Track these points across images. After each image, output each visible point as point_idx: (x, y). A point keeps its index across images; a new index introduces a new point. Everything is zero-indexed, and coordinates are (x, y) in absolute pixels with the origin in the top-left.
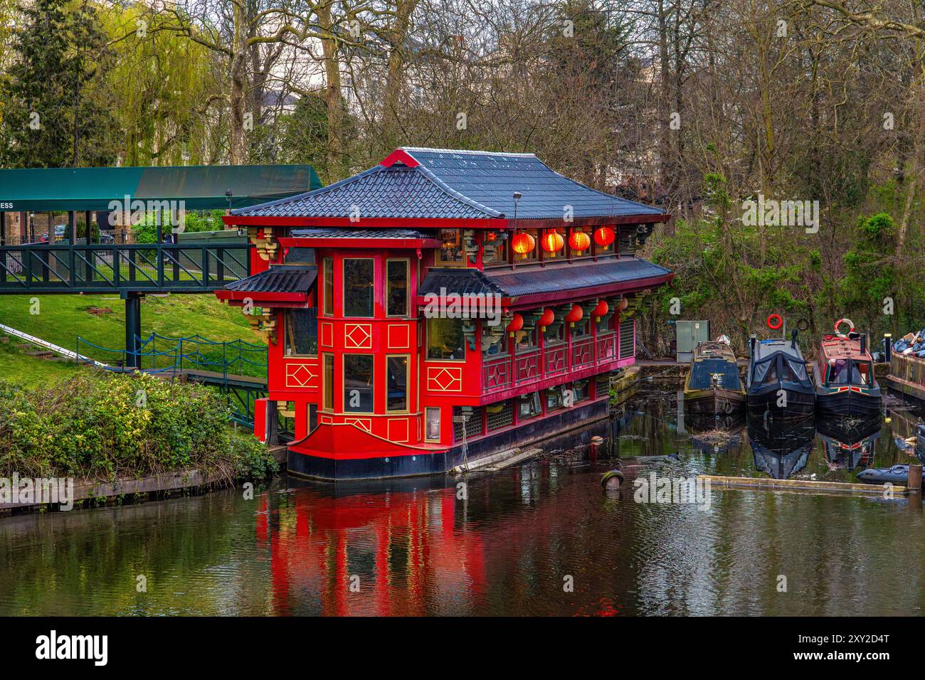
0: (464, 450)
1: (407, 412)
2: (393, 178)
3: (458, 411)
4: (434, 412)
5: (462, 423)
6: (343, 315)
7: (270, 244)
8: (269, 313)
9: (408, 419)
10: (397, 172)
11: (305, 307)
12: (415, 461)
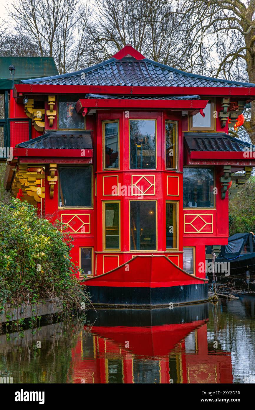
1: (177, 250)
4: (188, 252)
5: (212, 259)
6: (129, 168)
7: (52, 111)
9: (179, 256)
10: (129, 62)
11: (90, 163)
12: (197, 290)
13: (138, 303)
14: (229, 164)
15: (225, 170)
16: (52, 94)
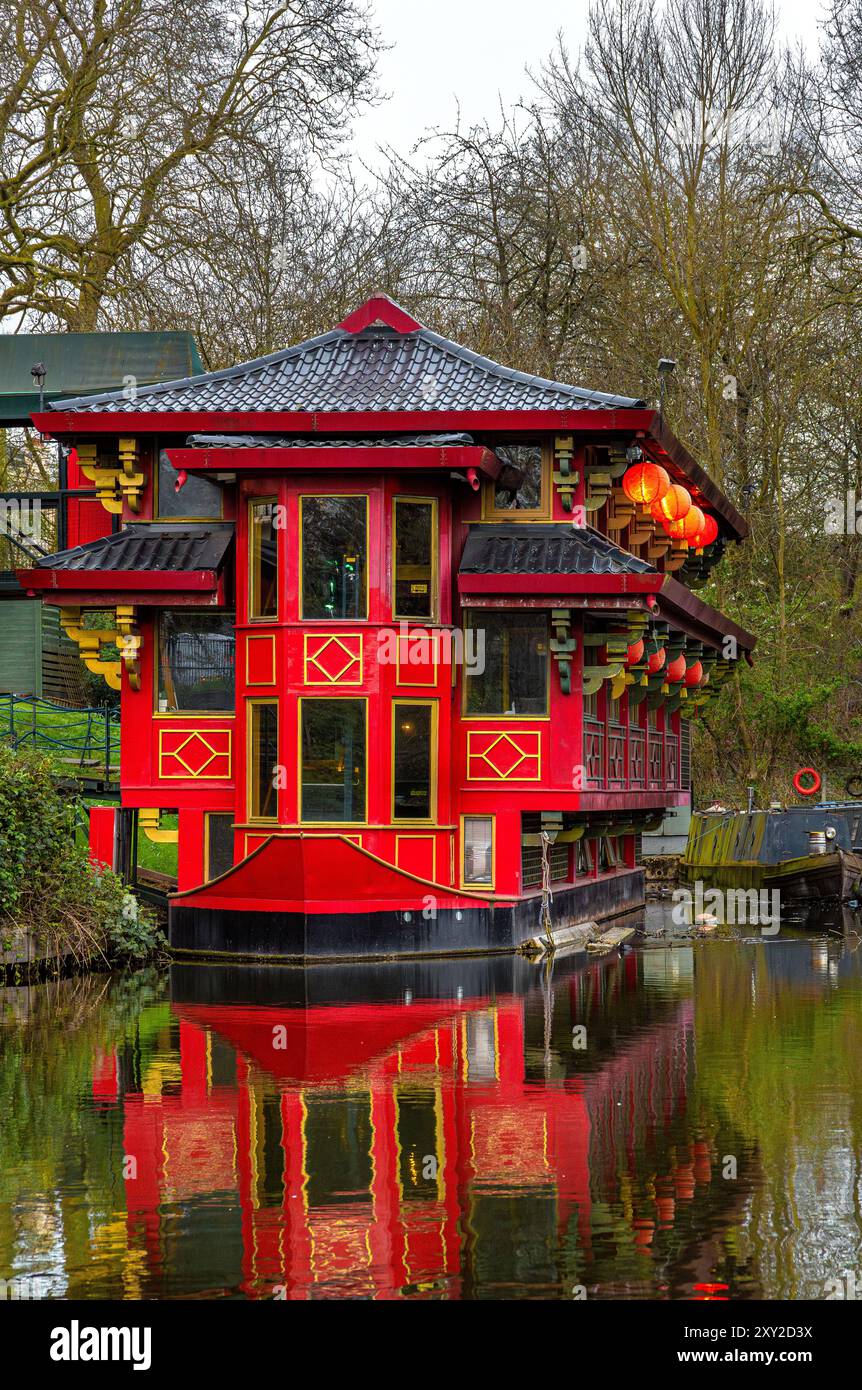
0: (545, 904)
1: (432, 822)
2: (372, 351)
3: (532, 823)
4: (480, 827)
5: (541, 848)
6: (300, 617)
7: (130, 476)
8: (131, 617)
9: (434, 837)
10: (376, 341)
11: (212, 603)
12: (461, 922)
13: (281, 952)
14: (562, 604)
15: (555, 620)
16: (127, 436)
